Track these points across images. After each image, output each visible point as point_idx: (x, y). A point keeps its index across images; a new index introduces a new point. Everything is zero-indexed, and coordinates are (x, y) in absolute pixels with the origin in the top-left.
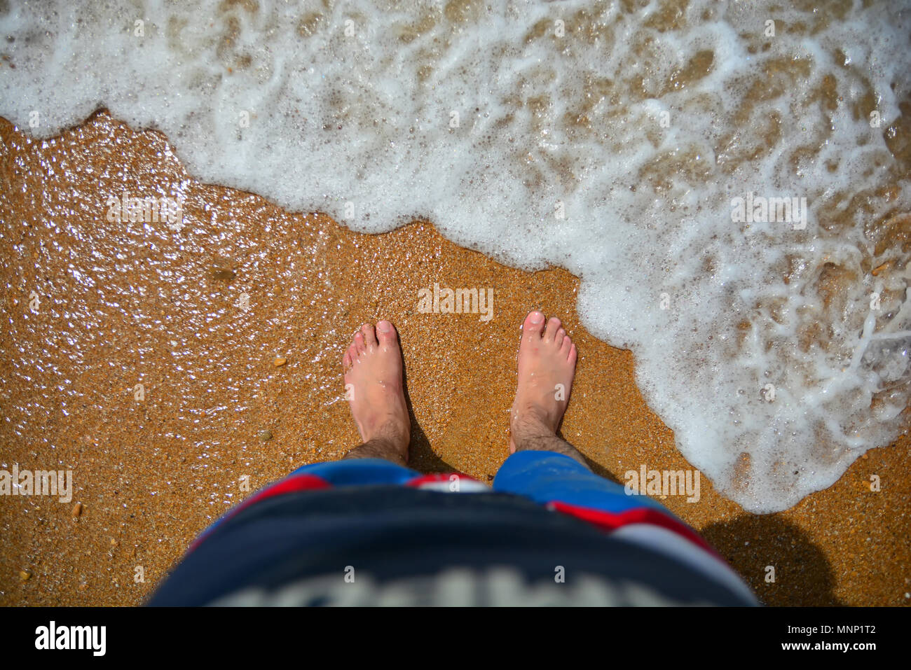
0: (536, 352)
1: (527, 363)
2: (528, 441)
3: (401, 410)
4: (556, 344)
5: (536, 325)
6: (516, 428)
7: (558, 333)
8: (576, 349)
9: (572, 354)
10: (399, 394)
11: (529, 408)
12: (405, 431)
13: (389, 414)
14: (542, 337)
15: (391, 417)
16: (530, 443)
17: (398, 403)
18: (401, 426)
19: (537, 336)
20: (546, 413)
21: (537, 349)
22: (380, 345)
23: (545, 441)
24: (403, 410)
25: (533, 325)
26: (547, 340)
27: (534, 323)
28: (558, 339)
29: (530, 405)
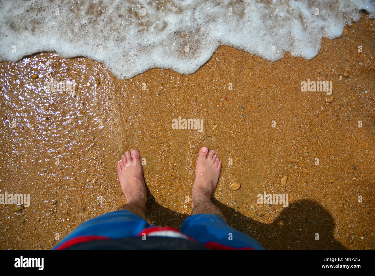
0: (204, 164)
1: (200, 169)
2: (199, 204)
3: (143, 188)
4: (213, 161)
5: (205, 153)
6: (194, 197)
7: (214, 156)
8: (221, 164)
9: (219, 165)
10: (142, 181)
11: (200, 189)
12: (145, 197)
13: (138, 190)
14: (207, 158)
15: (138, 191)
16: (200, 205)
17: (142, 185)
18: (143, 195)
19: (205, 157)
20: (207, 191)
21: (204, 163)
22: (133, 160)
23: (206, 204)
24: (144, 188)
25: (203, 152)
26: (209, 159)
27: (204, 151)
28: (214, 159)
29: (200, 188)
